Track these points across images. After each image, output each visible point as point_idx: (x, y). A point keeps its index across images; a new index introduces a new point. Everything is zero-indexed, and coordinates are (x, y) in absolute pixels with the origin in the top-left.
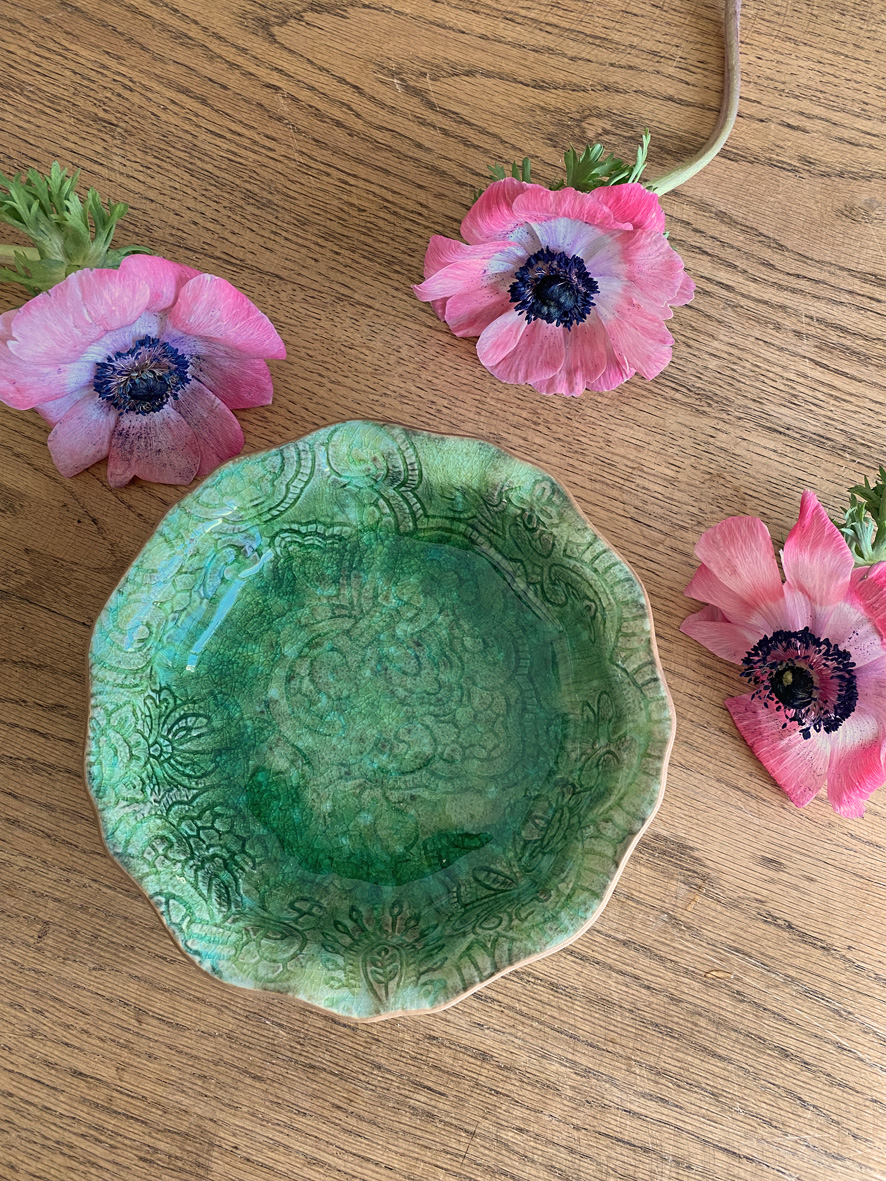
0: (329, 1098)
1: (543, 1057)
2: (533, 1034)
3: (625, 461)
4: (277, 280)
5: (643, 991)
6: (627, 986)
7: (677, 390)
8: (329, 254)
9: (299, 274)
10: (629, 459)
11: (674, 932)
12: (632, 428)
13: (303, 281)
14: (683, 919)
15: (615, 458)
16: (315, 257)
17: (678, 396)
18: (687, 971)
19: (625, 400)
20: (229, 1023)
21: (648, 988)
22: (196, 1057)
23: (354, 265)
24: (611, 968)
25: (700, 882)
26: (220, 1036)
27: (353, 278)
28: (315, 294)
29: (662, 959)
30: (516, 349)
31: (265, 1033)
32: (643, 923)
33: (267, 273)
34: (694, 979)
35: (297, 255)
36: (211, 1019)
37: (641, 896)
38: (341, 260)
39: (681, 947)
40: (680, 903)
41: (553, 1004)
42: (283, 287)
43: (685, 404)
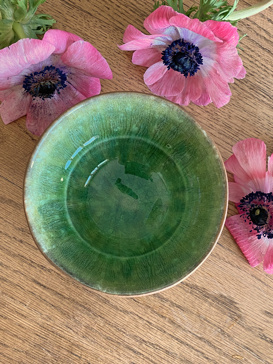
3: (236, 127)
4: (89, 16)
5: (205, 359)
6: (198, 356)
7: (265, 97)
8: (115, 6)
9: (100, 14)
10: (238, 126)
11: (222, 337)
12: (241, 112)
13: (101, 18)
14: (227, 332)
15: (232, 124)
16: (108, 7)
17: (265, 100)
18: (224, 354)
19: (241, 98)
20: (27, 347)
21: (207, 358)
22: (11, 359)
23: (126, 14)
24: (193, 348)
25: (237, 318)
26: (23, 352)
27: (124, 20)
28: (105, 25)
29: (215, 347)
31: (42, 353)
32: (210, 331)
33: (85, 11)
34: (227, 357)
35: (100, 4)
36: (20, 345)
37: (211, 319)
38: (120, 10)
39: (224, 343)
40: (227, 325)
41: (166, 359)
42: (91, 19)
43: (268, 104)
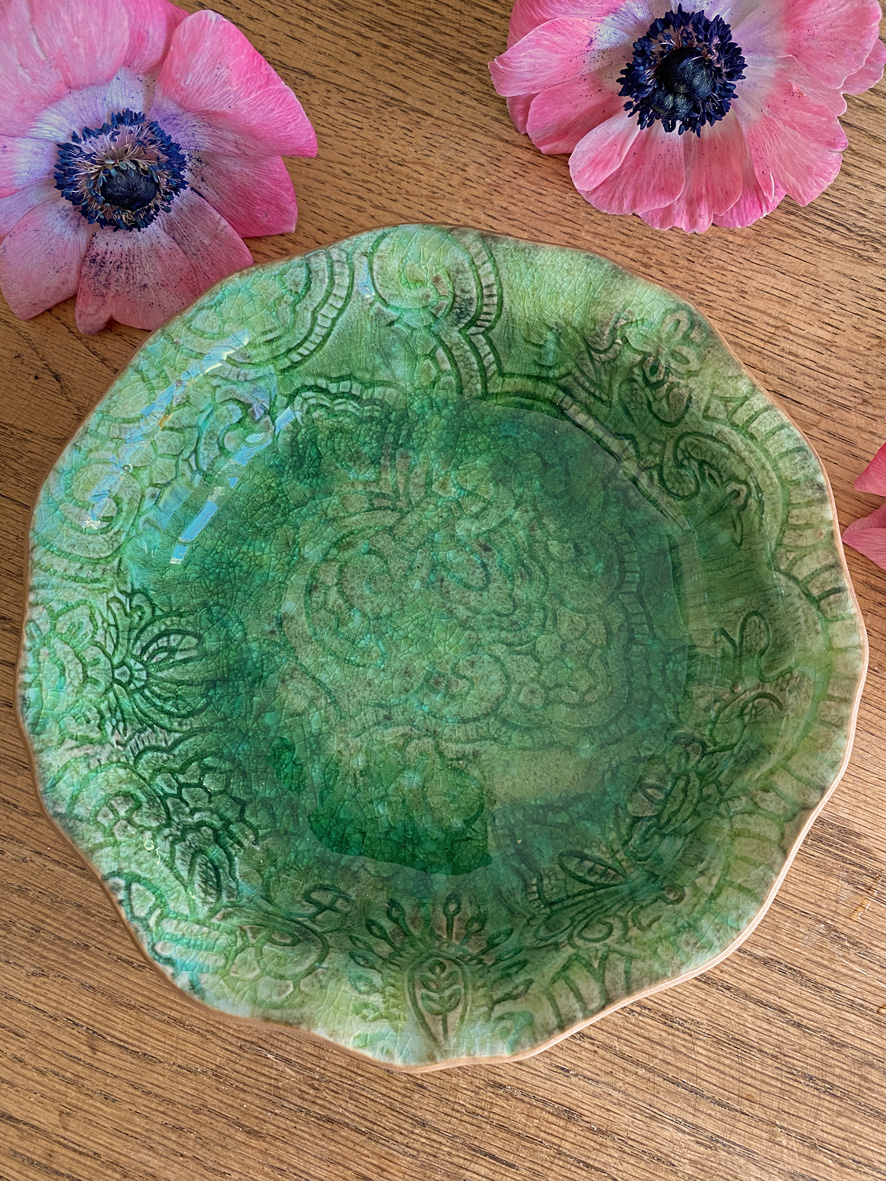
0: (353, 1166)
1: (652, 1118)
2: (638, 1084)
3: (766, 318)
4: (307, 79)
5: (792, 1029)
6: (769, 1022)
7: (833, 230)
8: (375, 47)
9: (336, 72)
10: (770, 315)
11: (835, 948)
12: (774, 276)
13: (340, 80)
14: (846, 931)
15: (752, 313)
16: (357, 50)
17: (834, 237)
18: (852, 1005)
19: (765, 240)
20: (216, 1054)
21: (799, 1026)
22: (170, 1102)
23: (408, 62)
24: (747, 996)
25: (869, 881)
26: (203, 1072)
27: (405, 77)
28: (356, 97)
29: (817, 987)
30: (619, 170)
31: (266, 1071)
32: (792, 936)
33: (293, 70)
34: (862, 1015)
35: (332, 48)
36: (191, 1049)
37: (788, 897)
38: (390, 55)
39: (844, 970)
40: (841, 909)
41: (667, 1043)
42: (314, 87)
43: (843, 247)
